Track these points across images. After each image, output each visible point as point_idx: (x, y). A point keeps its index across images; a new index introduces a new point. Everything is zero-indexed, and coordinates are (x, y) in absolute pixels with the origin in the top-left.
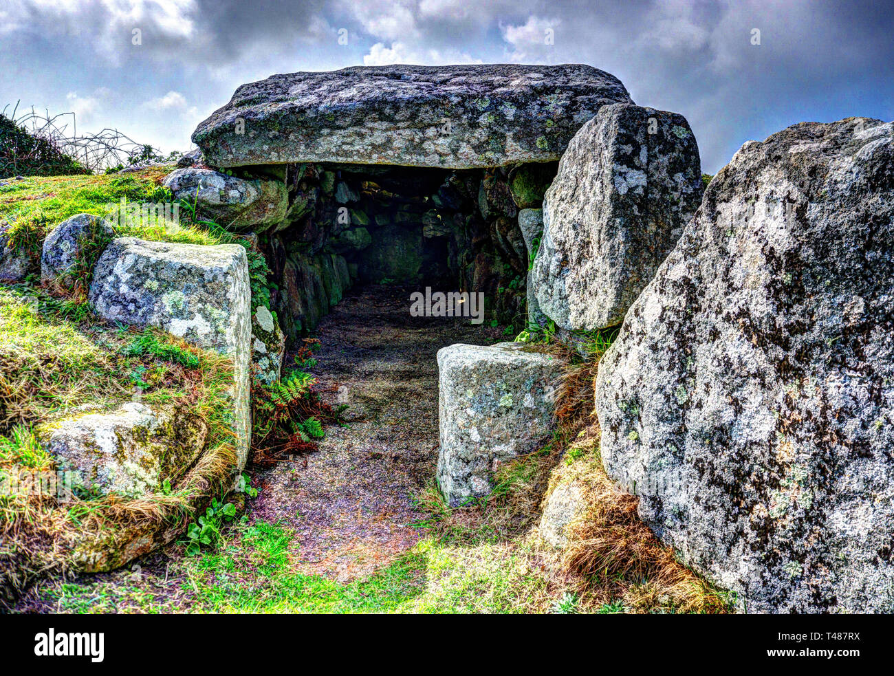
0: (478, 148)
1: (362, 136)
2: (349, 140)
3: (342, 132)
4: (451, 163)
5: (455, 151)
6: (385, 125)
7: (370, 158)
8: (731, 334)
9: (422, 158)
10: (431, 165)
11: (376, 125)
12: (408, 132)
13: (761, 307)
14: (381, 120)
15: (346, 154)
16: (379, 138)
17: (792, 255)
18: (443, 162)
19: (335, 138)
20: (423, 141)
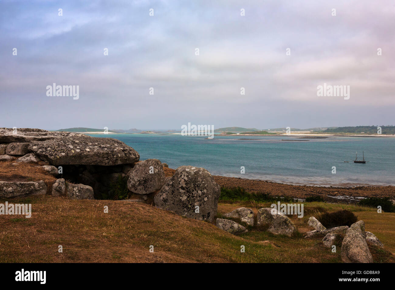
0: (113, 162)
2: (88, 160)
3: (88, 158)
4: (107, 165)
5: (108, 163)
6: (97, 157)
7: (91, 164)
9: (101, 164)
10: (103, 165)
11: (95, 157)
12: (100, 159)
14: (97, 156)
16: (94, 160)
17: (188, 181)
18: (106, 164)
19: (86, 159)
20: (103, 161)
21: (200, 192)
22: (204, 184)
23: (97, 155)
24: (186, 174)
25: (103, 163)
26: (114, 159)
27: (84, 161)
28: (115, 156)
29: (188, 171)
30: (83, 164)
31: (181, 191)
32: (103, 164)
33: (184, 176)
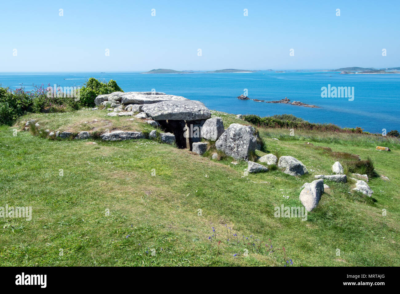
0: (193, 118)
2: (176, 117)
5: (190, 119)
8: (230, 139)
12: (184, 116)
13: (232, 137)
16: (180, 117)
17: (235, 134)
21: (242, 142)
22: (245, 137)
23: (181, 113)
24: (234, 130)
25: (186, 119)
28: (193, 115)
29: (235, 128)
30: (174, 119)
31: (231, 140)
33: (233, 131)
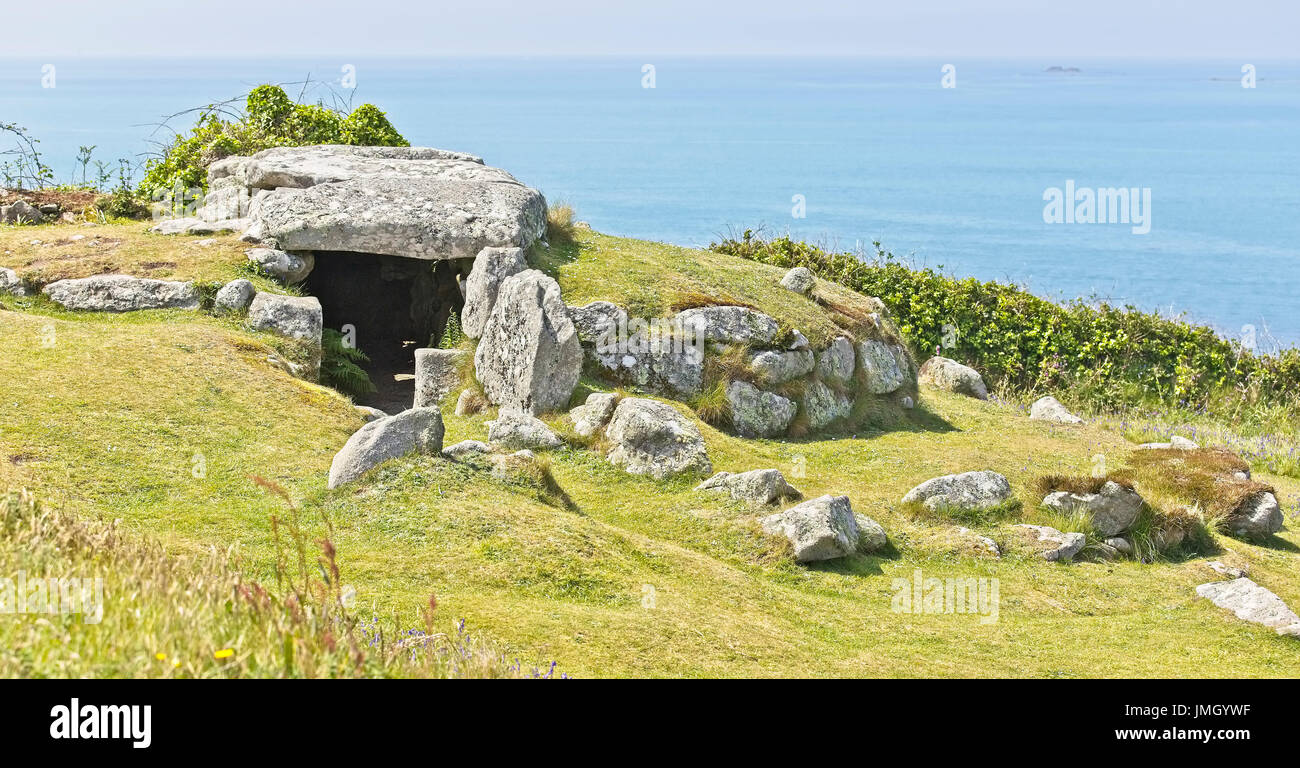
0: (437, 250)
1: (375, 240)
4: (422, 256)
5: (425, 251)
6: (388, 235)
7: (379, 251)
9: (407, 253)
11: (384, 235)
12: (400, 240)
14: (387, 233)
15: (365, 248)
16: (384, 242)
18: (418, 255)
19: (359, 239)
20: (408, 245)
23: (388, 228)
25: (409, 251)
26: (439, 243)
27: (356, 245)
28: (439, 235)
30: (357, 250)
32: (413, 255)
